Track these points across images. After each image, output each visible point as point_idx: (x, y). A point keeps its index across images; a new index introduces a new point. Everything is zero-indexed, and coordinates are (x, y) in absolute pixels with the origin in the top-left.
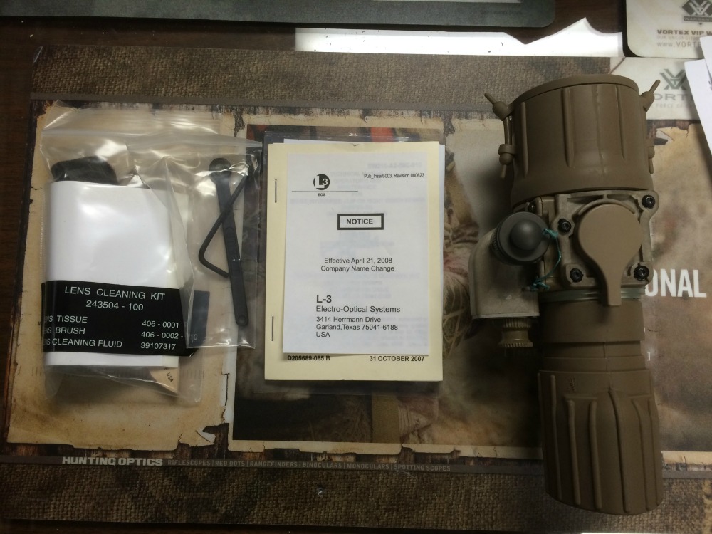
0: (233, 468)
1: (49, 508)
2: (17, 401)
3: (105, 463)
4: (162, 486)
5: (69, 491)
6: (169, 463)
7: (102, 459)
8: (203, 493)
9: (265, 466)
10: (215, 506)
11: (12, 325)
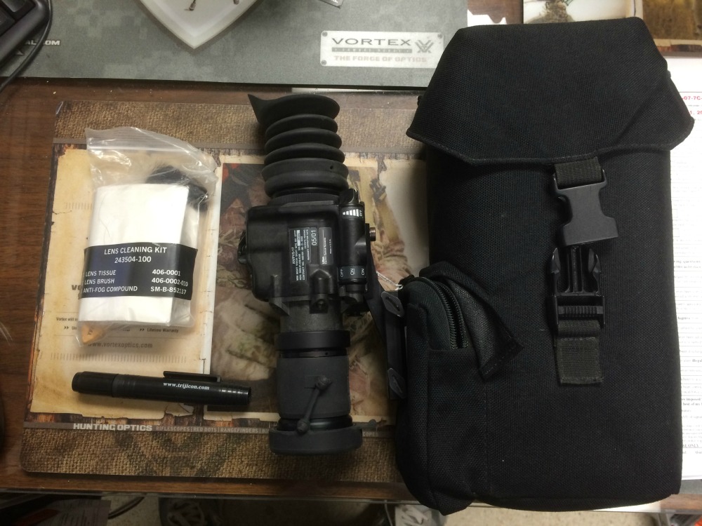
0: (207, 434)
1: (62, 463)
2: (39, 380)
3: (107, 429)
4: (151, 447)
5: (78, 450)
6: (157, 429)
7: (104, 426)
8: (183, 453)
9: (232, 432)
10: (192, 463)
11: (36, 319)
